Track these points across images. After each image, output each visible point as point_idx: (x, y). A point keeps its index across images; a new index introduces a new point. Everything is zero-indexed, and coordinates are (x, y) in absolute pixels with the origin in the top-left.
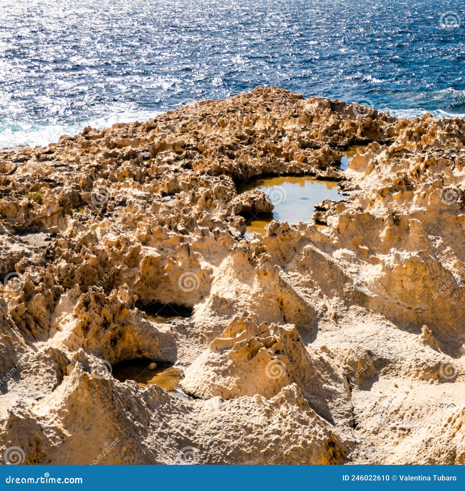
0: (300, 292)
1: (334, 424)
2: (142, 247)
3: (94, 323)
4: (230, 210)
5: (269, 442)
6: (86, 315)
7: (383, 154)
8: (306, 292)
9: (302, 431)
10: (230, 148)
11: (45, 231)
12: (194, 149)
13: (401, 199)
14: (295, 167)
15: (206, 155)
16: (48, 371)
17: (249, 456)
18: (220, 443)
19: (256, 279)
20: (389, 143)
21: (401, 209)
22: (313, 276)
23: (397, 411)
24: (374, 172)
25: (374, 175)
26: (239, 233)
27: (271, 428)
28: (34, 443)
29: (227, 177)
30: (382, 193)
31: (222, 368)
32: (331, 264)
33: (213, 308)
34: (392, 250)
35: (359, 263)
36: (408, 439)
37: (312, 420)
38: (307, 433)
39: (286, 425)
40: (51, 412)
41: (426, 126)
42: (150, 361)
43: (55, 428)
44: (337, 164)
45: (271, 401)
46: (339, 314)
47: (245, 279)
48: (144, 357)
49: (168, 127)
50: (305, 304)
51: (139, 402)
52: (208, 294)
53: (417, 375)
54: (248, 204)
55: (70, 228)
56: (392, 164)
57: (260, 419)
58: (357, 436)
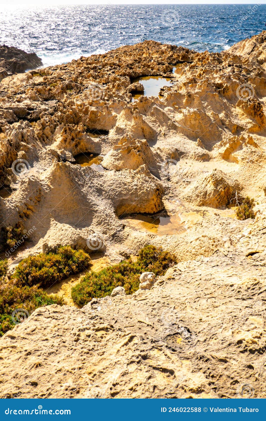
0: (151, 125)
1: (161, 180)
2: (90, 107)
3: (68, 138)
4: (127, 91)
5: (133, 189)
6: (65, 135)
7: (188, 68)
8: (153, 124)
9: (146, 185)
10: (131, 64)
11: (56, 100)
12: (118, 65)
13: (192, 87)
14: (154, 72)
15: (122, 68)
16: (49, 158)
17: (125, 195)
18: (114, 189)
19: (133, 120)
20: (191, 63)
21: (192, 91)
22: (156, 118)
23: (185, 174)
24: (184, 75)
25: (184, 76)
26: (129, 100)
27: (134, 183)
28: (38, 191)
29: (127, 77)
30: (185, 84)
31: (117, 157)
32: (163, 113)
33: (116, 131)
34: (187, 108)
35: (175, 113)
36: (189, 185)
37: (150, 180)
38: (148, 186)
39: (140, 182)
40: (46, 178)
41: (205, 56)
42: (91, 153)
43: (47, 185)
44: (171, 71)
45: (135, 171)
46: (166, 133)
47: (129, 120)
48: (88, 152)
49: (111, 56)
50: (153, 129)
51: (81, 174)
52: (115, 125)
53: (195, 159)
54: (134, 88)
55: (65, 98)
56: (191, 72)
57: (130, 180)
58: (169, 184)
